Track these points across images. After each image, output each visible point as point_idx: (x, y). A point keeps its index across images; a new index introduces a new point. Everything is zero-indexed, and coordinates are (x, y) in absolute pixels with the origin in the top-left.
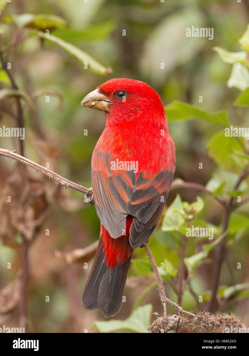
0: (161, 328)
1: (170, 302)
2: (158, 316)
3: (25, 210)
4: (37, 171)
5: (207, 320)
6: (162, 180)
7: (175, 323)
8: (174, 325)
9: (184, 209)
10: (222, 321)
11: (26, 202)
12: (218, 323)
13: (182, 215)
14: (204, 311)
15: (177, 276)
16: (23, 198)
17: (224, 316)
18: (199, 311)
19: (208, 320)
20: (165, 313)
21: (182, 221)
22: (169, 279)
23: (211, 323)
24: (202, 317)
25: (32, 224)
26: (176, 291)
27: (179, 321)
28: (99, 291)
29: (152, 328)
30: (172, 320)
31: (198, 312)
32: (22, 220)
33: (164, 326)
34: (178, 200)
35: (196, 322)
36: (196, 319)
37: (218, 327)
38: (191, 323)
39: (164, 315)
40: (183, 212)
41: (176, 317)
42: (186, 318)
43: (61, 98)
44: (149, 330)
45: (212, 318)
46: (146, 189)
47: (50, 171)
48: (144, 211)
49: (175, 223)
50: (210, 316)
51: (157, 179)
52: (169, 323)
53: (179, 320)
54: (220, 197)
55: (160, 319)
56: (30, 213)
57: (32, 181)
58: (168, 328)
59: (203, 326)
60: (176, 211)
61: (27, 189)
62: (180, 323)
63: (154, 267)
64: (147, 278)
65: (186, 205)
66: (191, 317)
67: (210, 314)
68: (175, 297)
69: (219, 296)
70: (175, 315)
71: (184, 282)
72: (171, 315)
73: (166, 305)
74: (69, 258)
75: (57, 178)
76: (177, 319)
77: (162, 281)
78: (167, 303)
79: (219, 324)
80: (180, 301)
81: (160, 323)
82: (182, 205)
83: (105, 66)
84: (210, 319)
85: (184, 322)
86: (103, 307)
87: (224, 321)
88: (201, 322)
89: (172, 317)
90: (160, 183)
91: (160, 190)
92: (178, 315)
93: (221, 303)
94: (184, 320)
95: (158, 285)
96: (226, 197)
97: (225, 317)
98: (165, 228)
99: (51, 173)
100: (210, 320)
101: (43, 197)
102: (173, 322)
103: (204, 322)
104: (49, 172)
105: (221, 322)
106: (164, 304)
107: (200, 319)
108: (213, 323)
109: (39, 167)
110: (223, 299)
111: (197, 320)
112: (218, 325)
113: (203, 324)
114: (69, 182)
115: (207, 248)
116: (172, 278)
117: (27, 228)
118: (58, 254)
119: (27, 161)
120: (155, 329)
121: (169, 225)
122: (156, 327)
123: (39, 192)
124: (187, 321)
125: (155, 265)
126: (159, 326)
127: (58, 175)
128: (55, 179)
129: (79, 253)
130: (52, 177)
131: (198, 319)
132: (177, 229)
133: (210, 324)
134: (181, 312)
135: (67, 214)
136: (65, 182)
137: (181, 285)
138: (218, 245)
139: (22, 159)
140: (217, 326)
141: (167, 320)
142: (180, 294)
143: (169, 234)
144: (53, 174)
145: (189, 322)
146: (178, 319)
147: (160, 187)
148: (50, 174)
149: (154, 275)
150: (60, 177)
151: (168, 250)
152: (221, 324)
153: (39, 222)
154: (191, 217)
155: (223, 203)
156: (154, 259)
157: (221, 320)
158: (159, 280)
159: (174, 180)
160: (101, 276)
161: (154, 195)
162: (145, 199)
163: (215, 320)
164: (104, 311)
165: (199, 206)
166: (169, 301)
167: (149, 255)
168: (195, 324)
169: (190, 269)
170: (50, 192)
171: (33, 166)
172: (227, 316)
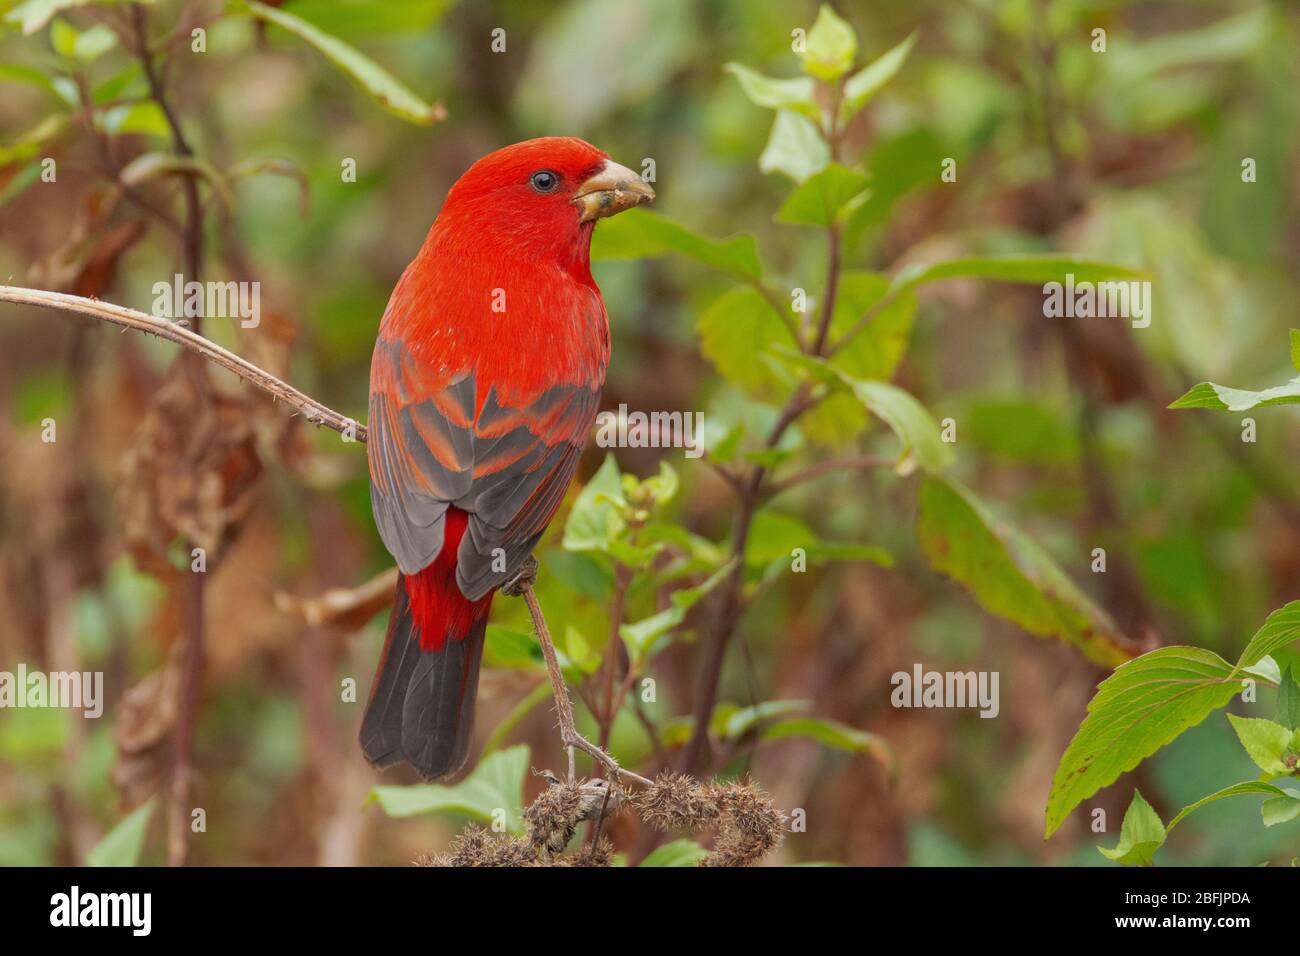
0: (558, 813)
1: (587, 746)
2: (554, 781)
3: (199, 481)
4: (242, 378)
5: (682, 797)
6: (555, 407)
7: (598, 801)
8: (594, 807)
9: (626, 494)
10: (725, 800)
11: (200, 458)
12: (713, 806)
13: (619, 509)
14: (675, 774)
15: (601, 670)
16: (193, 448)
17: (730, 788)
18: (663, 772)
19: (685, 797)
20: (571, 775)
21: (617, 525)
22: (579, 679)
23: (693, 805)
24: (669, 789)
25: (215, 518)
26: (595, 713)
27: (608, 798)
28: (404, 714)
29: (535, 812)
30: (589, 792)
31: (660, 776)
32: (191, 506)
33: (568, 809)
34: (609, 467)
35: (652, 801)
36: (655, 792)
37: (714, 817)
38: (640, 802)
39: (567, 777)
40: (620, 502)
41: (600, 785)
42: (628, 790)
43: (304, 184)
44: (525, 816)
45: (698, 792)
46: (503, 435)
47: (276, 379)
48: (499, 495)
49: (599, 530)
50: (692, 787)
51: (539, 406)
52: (581, 801)
53: (609, 793)
54: (728, 467)
55: (558, 789)
56: (212, 487)
57: (219, 401)
58: (579, 814)
59: (673, 813)
60: (604, 499)
61: (206, 423)
62: (610, 802)
63: (546, 650)
64: (521, 675)
65: (630, 482)
66: (639, 787)
67: (693, 783)
68: (594, 728)
69: (714, 731)
70: (598, 781)
71: (618, 688)
72: (587, 781)
73: (575, 751)
74: (314, 612)
75: (295, 399)
76: (603, 790)
77: (566, 689)
78: (578, 746)
79: (715, 808)
80: (604, 740)
81: (556, 799)
82: (621, 482)
83: (430, 102)
84: (692, 794)
85: (622, 799)
86: (418, 757)
87: (730, 802)
88: (668, 802)
89: (592, 785)
90: (548, 415)
91: (548, 437)
92: (606, 779)
93: (720, 751)
94: (620, 794)
95: (557, 697)
96: (743, 467)
97: (733, 790)
98: (572, 543)
99: (278, 385)
100: (692, 798)
101: (249, 445)
102: (592, 798)
103: (676, 802)
104: (272, 381)
105: (720, 804)
106: (571, 750)
107: (665, 794)
108: (698, 807)
109: (246, 367)
110: (723, 739)
111: (657, 797)
112: (713, 813)
113: (673, 807)
114: (326, 412)
115: (683, 600)
116: (586, 676)
117: (202, 527)
118: (283, 602)
119: (215, 351)
120: (542, 816)
121: (582, 536)
122: (544, 810)
123: (239, 433)
124: (630, 798)
125: (551, 643)
126: (554, 807)
127: (299, 393)
128: (290, 401)
129: (342, 599)
130: (282, 396)
131: (659, 793)
132: (604, 546)
133: (690, 809)
134: (614, 774)
135: (309, 496)
136: (316, 411)
137: (609, 696)
138: (714, 592)
139: (203, 345)
140: (711, 815)
141: (576, 792)
142: (605, 720)
143: (585, 561)
144: (283, 388)
145: (635, 800)
146: (606, 790)
147: (546, 427)
148: (277, 388)
149: (543, 667)
150: (301, 398)
151: (582, 601)
152: (721, 808)
153: (234, 513)
154: (641, 515)
155: (736, 482)
156: (546, 628)
157: (722, 797)
158: (558, 684)
159: (599, 411)
160: (406, 674)
161: (528, 451)
162: (502, 462)
163: (707, 798)
164: (421, 768)
165: (664, 486)
166: (582, 743)
167: (535, 617)
168: (652, 807)
169: (635, 656)
170: (267, 434)
171: (232, 363)
172: (736, 789)
